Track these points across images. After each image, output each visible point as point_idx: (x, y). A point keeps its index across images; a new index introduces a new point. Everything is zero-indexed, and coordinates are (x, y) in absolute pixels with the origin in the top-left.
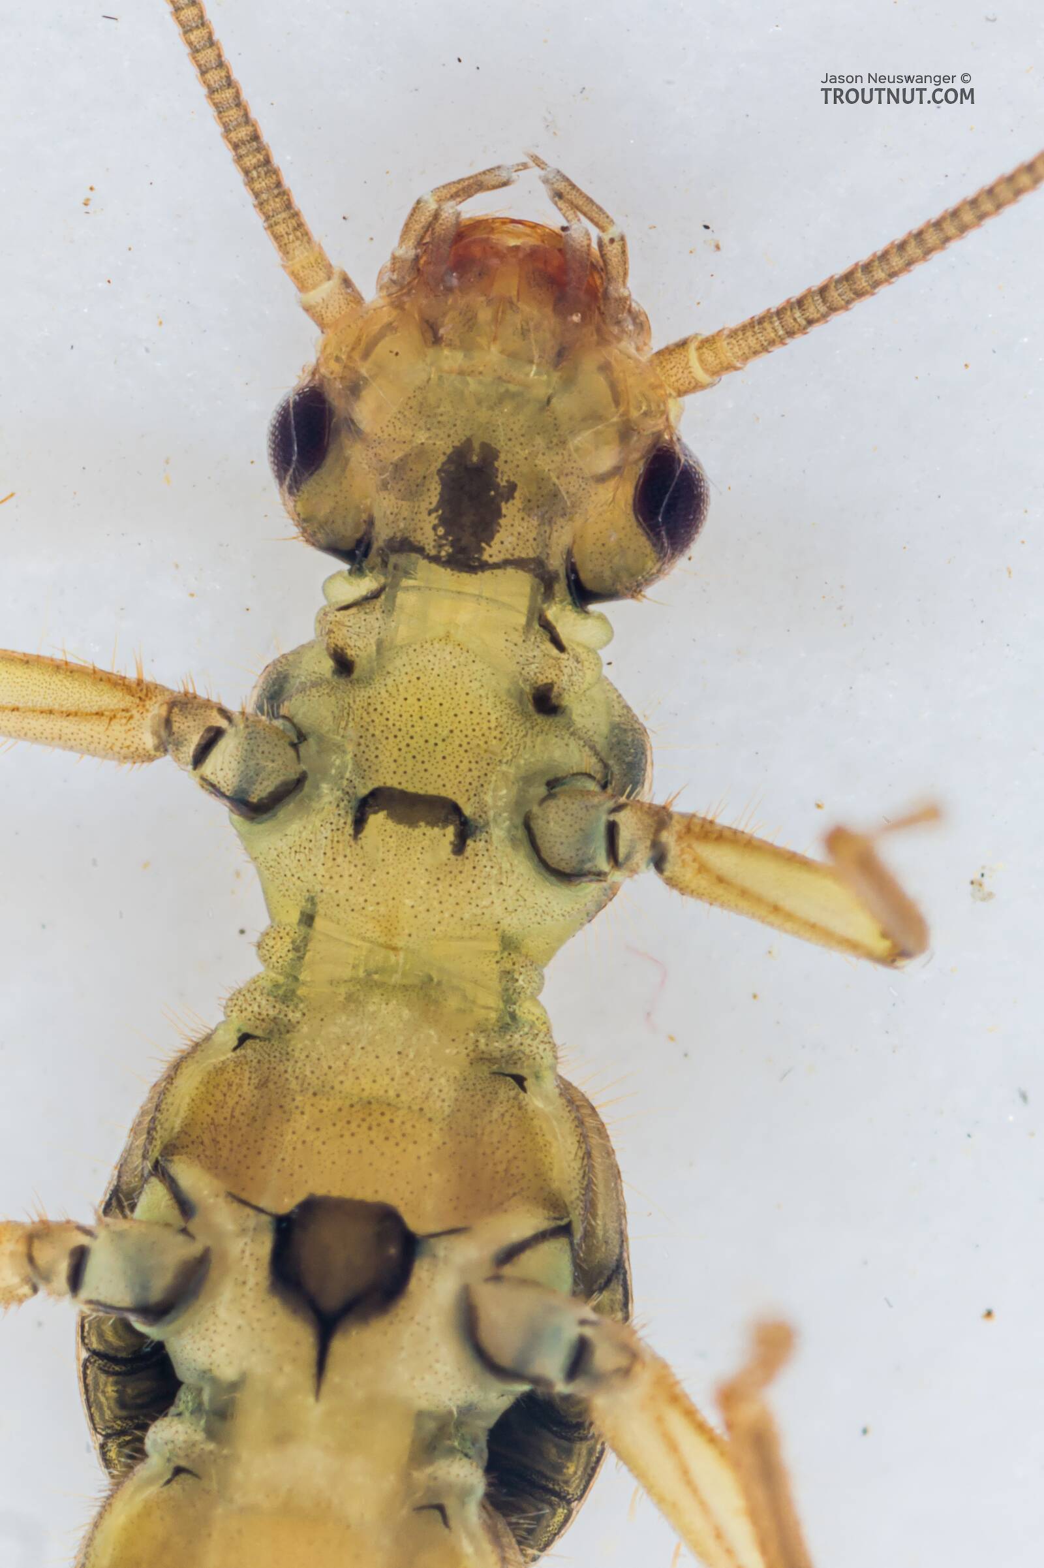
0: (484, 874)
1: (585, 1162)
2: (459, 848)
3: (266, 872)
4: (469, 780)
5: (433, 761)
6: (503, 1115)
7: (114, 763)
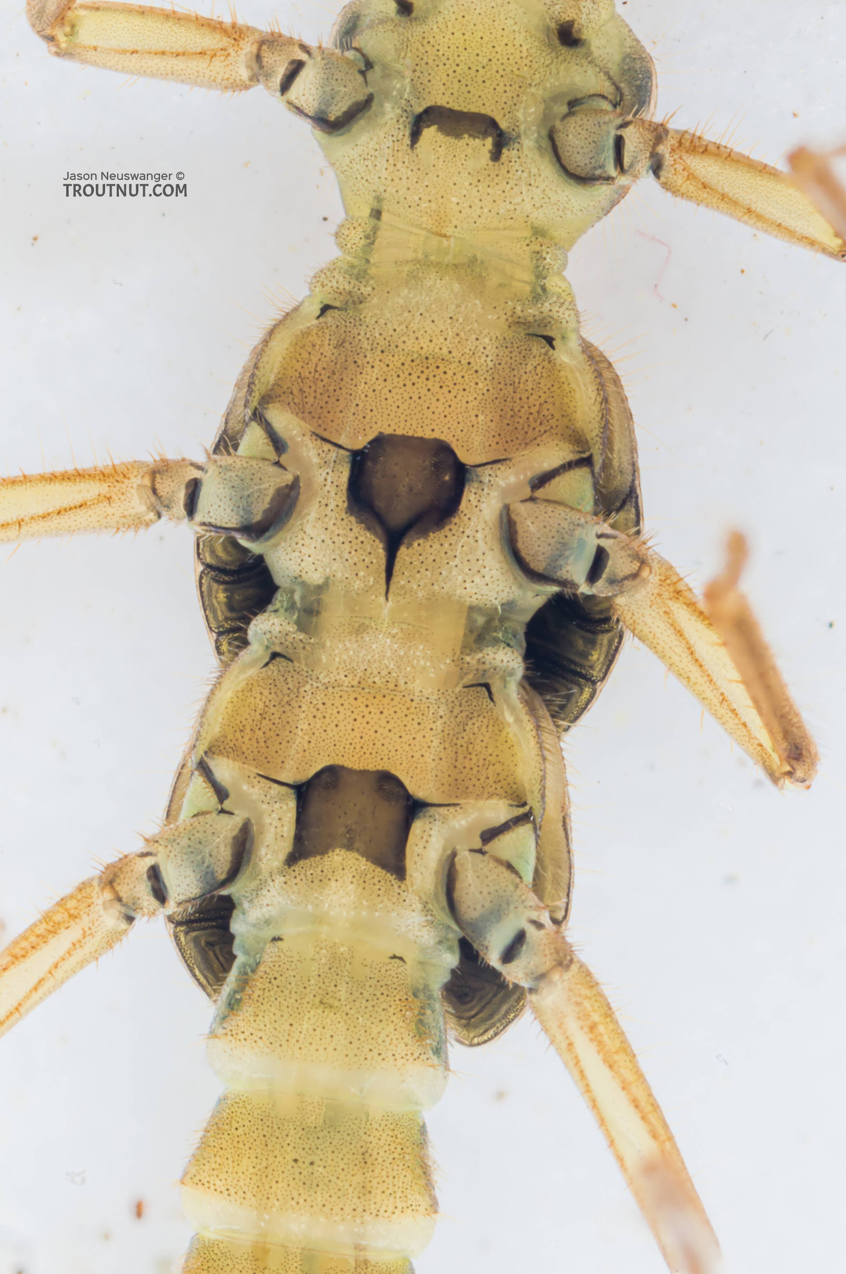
0: (516, 177)
1: (603, 405)
2: (496, 155)
3: (342, 175)
4: (504, 100)
5: (475, 85)
6: (535, 367)
7: (218, 92)
